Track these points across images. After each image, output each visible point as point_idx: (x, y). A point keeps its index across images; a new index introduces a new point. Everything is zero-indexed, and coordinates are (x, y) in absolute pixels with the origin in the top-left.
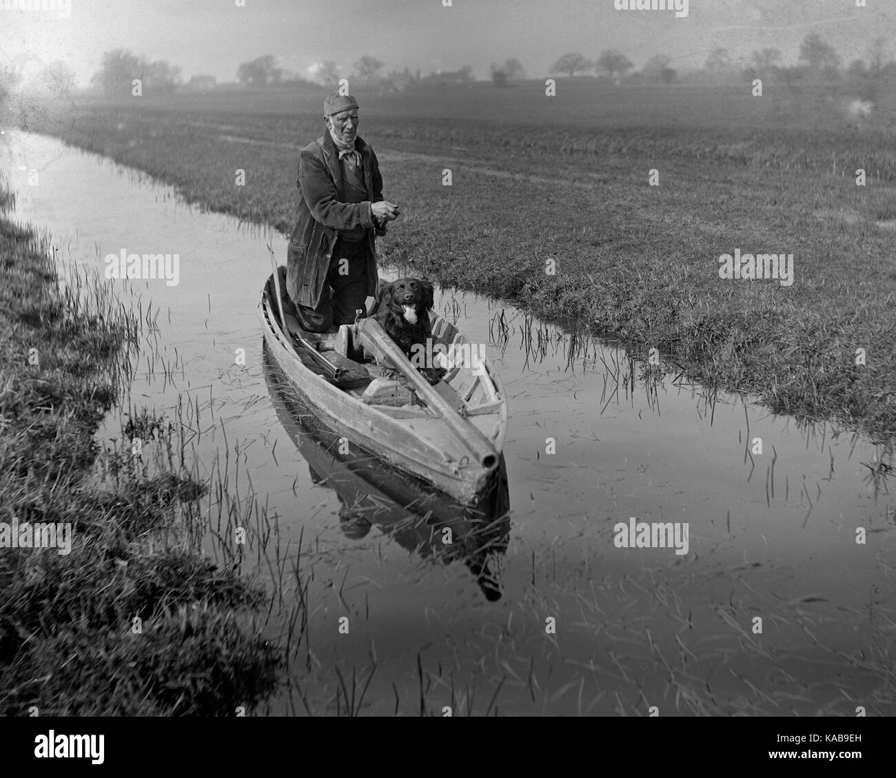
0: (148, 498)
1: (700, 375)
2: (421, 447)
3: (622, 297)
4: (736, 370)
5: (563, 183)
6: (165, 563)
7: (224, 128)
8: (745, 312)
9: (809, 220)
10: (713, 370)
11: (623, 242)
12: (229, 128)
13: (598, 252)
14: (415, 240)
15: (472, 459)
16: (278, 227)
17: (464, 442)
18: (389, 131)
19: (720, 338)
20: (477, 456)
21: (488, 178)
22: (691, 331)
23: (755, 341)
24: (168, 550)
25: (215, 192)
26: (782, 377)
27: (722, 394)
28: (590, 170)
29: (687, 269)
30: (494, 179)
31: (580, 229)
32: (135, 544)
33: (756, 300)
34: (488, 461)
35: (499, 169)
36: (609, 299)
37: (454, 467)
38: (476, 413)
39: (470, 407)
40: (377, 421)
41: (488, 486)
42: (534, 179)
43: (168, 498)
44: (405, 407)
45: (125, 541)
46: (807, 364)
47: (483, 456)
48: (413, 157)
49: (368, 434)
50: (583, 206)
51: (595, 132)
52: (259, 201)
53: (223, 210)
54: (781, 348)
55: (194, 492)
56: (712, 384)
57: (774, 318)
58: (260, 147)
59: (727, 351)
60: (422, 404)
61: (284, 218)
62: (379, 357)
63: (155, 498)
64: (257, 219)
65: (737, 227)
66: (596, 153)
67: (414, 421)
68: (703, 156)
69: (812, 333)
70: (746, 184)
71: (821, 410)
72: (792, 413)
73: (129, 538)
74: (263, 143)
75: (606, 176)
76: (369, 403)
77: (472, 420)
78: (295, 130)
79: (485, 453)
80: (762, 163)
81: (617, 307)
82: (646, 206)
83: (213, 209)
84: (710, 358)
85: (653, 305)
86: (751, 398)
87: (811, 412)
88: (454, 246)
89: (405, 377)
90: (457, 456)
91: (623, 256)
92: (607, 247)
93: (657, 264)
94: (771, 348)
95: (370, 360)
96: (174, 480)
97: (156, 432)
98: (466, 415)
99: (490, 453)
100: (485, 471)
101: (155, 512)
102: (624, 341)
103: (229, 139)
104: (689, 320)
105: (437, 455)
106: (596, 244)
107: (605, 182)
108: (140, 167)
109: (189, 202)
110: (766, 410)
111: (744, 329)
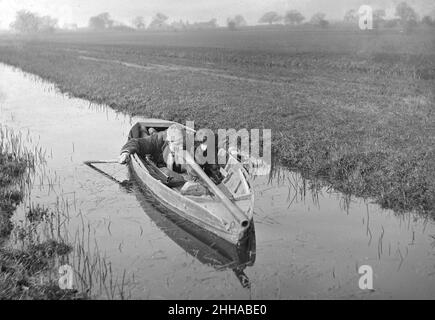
0: (40, 253)
1: (342, 187)
2: (211, 217)
3: (299, 144)
4: (361, 185)
5: (267, 82)
6: (49, 288)
7: (81, 52)
8: (366, 153)
9: (401, 103)
10: (348, 185)
11: (299, 115)
12: (85, 52)
13: (285, 120)
14: (185, 113)
15: (237, 223)
16: (111, 106)
17: (232, 214)
18: (172, 54)
19: (352, 167)
20: (239, 221)
21: (226, 80)
22: (336, 163)
23: (371, 169)
24: (51, 281)
25: (76, 87)
26: (386, 188)
27: (353, 197)
28: (282, 75)
29: (334, 129)
30: (229, 80)
31: (276, 107)
32: (32, 278)
33: (372, 147)
34: (244, 224)
35: (232, 75)
36: (292, 145)
37: (227, 227)
38: (239, 199)
39: (235, 196)
40: (188, 204)
41: (244, 237)
42: (250, 80)
43: (51, 253)
44: (203, 197)
45: (27, 277)
46: (400, 181)
47: (242, 221)
48: (185, 68)
49: (183, 210)
50: (277, 95)
51: (283, 55)
52: (100, 92)
53: (81, 97)
54: (386, 172)
55: (65, 250)
56: (348, 192)
57: (382, 156)
58: (101, 62)
59: (356, 174)
60: (211, 194)
61: (115, 101)
62: (189, 170)
63: (44, 253)
64: (100, 102)
65: (361, 107)
66: (285, 66)
67: (207, 204)
68: (343, 68)
69: (402, 165)
70: (366, 83)
71: (407, 206)
72: (391, 208)
73: (30, 275)
74: (103, 60)
75: (289, 79)
76: (184, 194)
77: (237, 203)
78: (121, 53)
79: (243, 220)
80: (375, 72)
81: (296, 150)
82: (312, 95)
83: (76, 96)
84: (346, 178)
85: (315, 149)
86: (370, 200)
87: (402, 207)
88: (207, 116)
89: (202, 180)
90: (229, 222)
91: (300, 122)
92: (291, 117)
93: (318, 127)
94: (380, 173)
95: (185, 172)
96: (54, 243)
97: (44, 216)
98: (233, 201)
99: (245, 220)
100: (243, 229)
101: (44, 260)
102: (300, 168)
103: (85, 58)
104: (335, 157)
105: (218, 221)
106: (284, 116)
107: (289, 82)
108: (35, 73)
109: (62, 92)
110: (378, 206)
111: (365, 162)
